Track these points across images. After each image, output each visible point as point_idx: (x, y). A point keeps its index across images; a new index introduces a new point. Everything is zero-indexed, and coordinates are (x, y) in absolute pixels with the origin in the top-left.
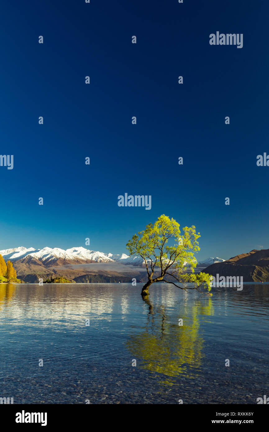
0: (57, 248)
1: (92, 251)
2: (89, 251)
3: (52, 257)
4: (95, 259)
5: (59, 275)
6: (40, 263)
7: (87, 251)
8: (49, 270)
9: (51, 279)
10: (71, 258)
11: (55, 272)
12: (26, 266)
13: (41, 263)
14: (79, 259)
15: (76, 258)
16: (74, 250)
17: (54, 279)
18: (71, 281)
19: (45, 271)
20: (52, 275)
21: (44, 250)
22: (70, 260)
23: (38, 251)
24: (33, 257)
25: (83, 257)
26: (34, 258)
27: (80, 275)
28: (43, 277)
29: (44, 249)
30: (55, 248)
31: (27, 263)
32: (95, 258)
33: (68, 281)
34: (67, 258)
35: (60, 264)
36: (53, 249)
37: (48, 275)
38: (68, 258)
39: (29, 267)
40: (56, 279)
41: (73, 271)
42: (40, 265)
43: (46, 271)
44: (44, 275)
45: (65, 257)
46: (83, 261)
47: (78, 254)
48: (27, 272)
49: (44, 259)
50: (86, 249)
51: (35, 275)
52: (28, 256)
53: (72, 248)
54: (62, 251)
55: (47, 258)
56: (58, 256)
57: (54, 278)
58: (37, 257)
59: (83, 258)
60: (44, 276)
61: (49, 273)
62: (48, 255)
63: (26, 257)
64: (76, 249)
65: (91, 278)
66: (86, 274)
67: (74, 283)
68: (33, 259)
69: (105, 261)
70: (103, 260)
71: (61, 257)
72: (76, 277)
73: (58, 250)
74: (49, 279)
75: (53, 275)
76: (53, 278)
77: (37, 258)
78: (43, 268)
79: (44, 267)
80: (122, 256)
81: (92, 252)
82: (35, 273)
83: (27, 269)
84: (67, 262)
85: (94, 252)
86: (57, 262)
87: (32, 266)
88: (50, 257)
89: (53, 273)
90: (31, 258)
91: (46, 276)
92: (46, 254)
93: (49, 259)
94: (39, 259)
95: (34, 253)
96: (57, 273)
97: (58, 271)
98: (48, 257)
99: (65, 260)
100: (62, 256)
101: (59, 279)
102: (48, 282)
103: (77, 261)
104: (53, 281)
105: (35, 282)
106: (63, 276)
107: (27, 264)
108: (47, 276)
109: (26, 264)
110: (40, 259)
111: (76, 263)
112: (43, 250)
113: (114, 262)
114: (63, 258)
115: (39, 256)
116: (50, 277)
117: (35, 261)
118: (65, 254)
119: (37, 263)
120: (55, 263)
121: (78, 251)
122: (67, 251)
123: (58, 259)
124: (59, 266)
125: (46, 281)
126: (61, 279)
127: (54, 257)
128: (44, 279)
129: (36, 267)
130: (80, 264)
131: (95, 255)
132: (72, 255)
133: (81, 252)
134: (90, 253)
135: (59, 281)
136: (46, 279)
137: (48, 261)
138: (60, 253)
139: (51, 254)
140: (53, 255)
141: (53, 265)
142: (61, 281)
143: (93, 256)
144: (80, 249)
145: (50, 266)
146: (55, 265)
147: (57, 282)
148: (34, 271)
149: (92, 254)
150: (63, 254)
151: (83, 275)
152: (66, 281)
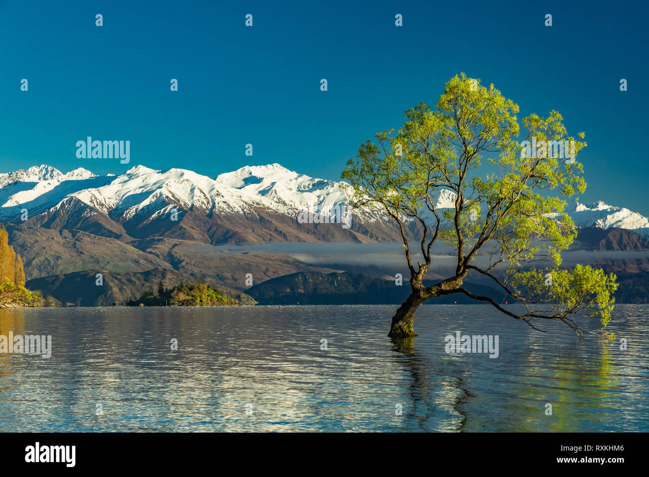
0: (179, 170)
1: (317, 180)
2: (305, 180)
3: (162, 202)
5: (192, 275)
6: (117, 228)
7: (300, 180)
8: (150, 256)
9: (161, 290)
10: (237, 207)
11: (176, 263)
12: (61, 240)
13: (121, 227)
14: (267, 213)
15: (256, 209)
16: (247, 176)
17: (172, 291)
18: (238, 297)
19: (136, 257)
20: (164, 276)
21: (131, 177)
22: (232, 217)
23: (107, 181)
24: (89, 203)
25: (284, 204)
26: (92, 209)
27: (271, 275)
28: (129, 281)
29: (128, 172)
30: (173, 170)
31: (65, 227)
33: (225, 300)
34: (220, 205)
35: (195, 233)
36: (163, 172)
37: (147, 275)
38: (225, 206)
39: (74, 245)
40: (180, 289)
42: (118, 237)
43: (141, 261)
44: (135, 274)
45: (214, 204)
46: (282, 217)
47: (263, 193)
48: (68, 264)
49: (132, 212)
50: (294, 174)
52: (70, 201)
53: (240, 170)
54: (202, 181)
55: (143, 209)
56: (184, 197)
57: (170, 288)
58: (102, 205)
59: (282, 209)
60: (134, 279)
61: (151, 267)
62: (145, 195)
63: (60, 204)
64: (257, 171)
65: (315, 284)
66: (294, 271)
67: (250, 304)
68: (87, 214)
69: (373, 220)
70: (363, 213)
71: (197, 204)
72: (259, 282)
73: (185, 177)
74: (151, 288)
75: (169, 276)
76: (168, 285)
77: (105, 210)
78: (130, 248)
79: (132, 243)
80: (440, 199)
81: (320, 185)
83: (66, 254)
84: (219, 222)
85: (327, 184)
86: (181, 224)
87: (86, 239)
88: (156, 202)
89: (167, 265)
90: (80, 207)
91: (142, 277)
92: (139, 191)
93: (149, 209)
94: (110, 213)
95: (93, 191)
96: (184, 267)
97: (187, 260)
98: (146, 203)
99: (211, 214)
100: (199, 200)
101: (191, 289)
102: (148, 303)
103: (262, 219)
104: (165, 297)
105: (100, 300)
106: (208, 280)
107: (66, 232)
108: (147, 281)
109: (61, 232)
110: (116, 213)
111: (254, 225)
112: (126, 178)
113: (406, 221)
114: (204, 207)
115: (113, 202)
116: (156, 280)
117: (98, 222)
118: (214, 192)
119: (105, 228)
120: (173, 229)
121: (264, 180)
122: (221, 182)
123: (186, 212)
124: (192, 238)
125: (138, 296)
126: (200, 291)
127: (168, 204)
128: (132, 290)
129: (99, 244)
130: (274, 230)
131: (331, 195)
132: (239, 194)
133: (273, 184)
134: (311, 187)
135: (190, 297)
136: (138, 291)
137: (145, 222)
138: (192, 190)
139: (158, 191)
140: (167, 197)
141: (167, 236)
142: (199, 299)
143: (322, 198)
144: (272, 174)
145: (157, 238)
146: (174, 236)
147: (182, 303)
148: (93, 260)
149: (318, 192)
150: (206, 192)
151: (286, 276)
152: (219, 296)
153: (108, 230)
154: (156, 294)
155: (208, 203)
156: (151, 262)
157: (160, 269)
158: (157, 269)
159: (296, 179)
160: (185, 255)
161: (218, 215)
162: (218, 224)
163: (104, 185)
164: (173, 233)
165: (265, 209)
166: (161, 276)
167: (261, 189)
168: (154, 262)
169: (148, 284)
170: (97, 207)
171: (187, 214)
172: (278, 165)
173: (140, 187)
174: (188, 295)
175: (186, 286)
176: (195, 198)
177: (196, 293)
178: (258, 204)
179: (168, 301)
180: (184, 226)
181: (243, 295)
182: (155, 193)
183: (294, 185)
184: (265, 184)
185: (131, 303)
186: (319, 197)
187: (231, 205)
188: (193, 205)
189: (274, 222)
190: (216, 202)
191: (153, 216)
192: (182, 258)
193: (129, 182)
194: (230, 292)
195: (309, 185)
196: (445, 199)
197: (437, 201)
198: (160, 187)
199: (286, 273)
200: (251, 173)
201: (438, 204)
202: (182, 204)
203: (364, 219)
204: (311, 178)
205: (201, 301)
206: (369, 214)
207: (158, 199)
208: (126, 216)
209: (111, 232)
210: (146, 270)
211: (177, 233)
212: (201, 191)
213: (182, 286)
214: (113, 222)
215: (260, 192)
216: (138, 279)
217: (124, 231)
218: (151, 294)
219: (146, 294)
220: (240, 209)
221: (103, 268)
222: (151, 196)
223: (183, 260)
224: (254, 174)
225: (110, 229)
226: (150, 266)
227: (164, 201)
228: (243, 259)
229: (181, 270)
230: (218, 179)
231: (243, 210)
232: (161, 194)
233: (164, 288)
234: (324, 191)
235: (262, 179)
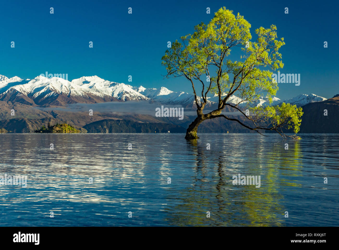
1: (112, 82)
2: (108, 82)
3: (49, 91)
4: (118, 95)
5: (61, 120)
6: (30, 101)
7: (105, 82)
8: (44, 112)
9: (49, 126)
10: (80, 93)
11: (55, 115)
12: (8, 106)
14: (92, 96)
15: (87, 94)
16: (84, 80)
17: (53, 126)
18: (80, 129)
19: (38, 113)
20: (50, 121)
21: (36, 80)
22: (78, 97)
24: (19, 91)
25: (99, 92)
26: (21, 93)
27: (93, 121)
28: (36, 122)
29: (36, 78)
31: (9, 100)
32: (118, 93)
33: (75, 130)
34: (73, 92)
35: (63, 103)
37: (43, 120)
38: (75, 93)
39: (13, 108)
40: (56, 126)
41: (82, 113)
42: (31, 104)
43: (41, 114)
44: (38, 120)
45: (70, 93)
46: (98, 97)
47: (91, 87)
48: (11, 115)
49: (37, 95)
50: (103, 80)
51: (23, 119)
52: (11, 90)
53: (81, 78)
54: (66, 83)
55: (42, 94)
56: (59, 90)
57: (52, 125)
58: (25, 92)
59: (98, 94)
60: (37, 122)
61: (44, 117)
62: (42, 88)
63: (7, 91)
64: (88, 78)
65: (111, 124)
66: (103, 119)
67: (85, 133)
68: (18, 95)
69: (134, 99)
70: (131, 96)
71: (64, 92)
72: (88, 123)
73: (59, 81)
74: (44, 125)
75: (52, 120)
76: (52, 124)
77: (26, 93)
79: (37, 107)
80: (161, 91)
81: (113, 85)
82: (22, 117)
84: (72, 99)
85: (116, 84)
86: (57, 100)
87: (18, 105)
88: (47, 91)
89: (51, 116)
90: (16, 92)
91: (41, 121)
92: (40, 86)
94: (28, 95)
95: (21, 85)
96: (58, 117)
97: (59, 114)
98: (43, 91)
99: (69, 96)
100: (64, 90)
101: (61, 126)
102: (44, 132)
103: (90, 98)
104: (50, 129)
105: (24, 130)
106: (68, 122)
107: (10, 102)
108: (43, 122)
109: (8, 102)
110: (30, 95)
111: (87, 100)
112: (35, 81)
113: (148, 99)
114: (66, 93)
115: (29, 90)
116: (47, 122)
117: (23, 99)
118: (71, 87)
119: (26, 101)
120: (54, 102)
121: (91, 82)
122: (73, 83)
123: (59, 95)
124: (61, 105)
125: (39, 128)
126: (65, 127)
127: (52, 92)
128: (37, 126)
129: (23, 107)
130: (94, 102)
131: (117, 89)
132: (80, 88)
133: (95, 84)
134: (109, 85)
135: (61, 129)
136: (39, 126)
137: (42, 99)
138: (62, 86)
139: (48, 86)
140: (51, 89)
141: (51, 104)
142: (64, 130)
143: (114, 90)
144: (94, 80)
145: (47, 105)
146: (54, 104)
147: (57, 132)
148: (21, 114)
149: (112, 87)
150: (67, 87)
151: (99, 121)
152: (73, 129)
153: (27, 102)
154: (47, 127)
155: (68, 91)
156: (45, 115)
157: (48, 118)
158: (47, 117)
159: (104, 82)
160: (59, 112)
161: (72, 96)
162: (72, 100)
163: (26, 83)
164: (54, 103)
165: (91, 94)
166: (49, 120)
167: (90, 86)
168: (46, 115)
169: (43, 124)
170: (23, 92)
171: (59, 96)
172: (97, 76)
173: (41, 85)
174: (60, 128)
175: (59, 125)
176: (63, 89)
177: (63, 127)
178: (88, 92)
179: (52, 131)
180: (58, 100)
181: (82, 128)
182: (46, 87)
183: (103, 84)
184: (91, 84)
185: (36, 131)
186: (113, 89)
187: (77, 92)
188: (62, 92)
189: (94, 99)
190: (71, 91)
191: (46, 96)
192: (57, 113)
193: (36, 82)
194: (77, 127)
195: (109, 84)
196: (163, 91)
197: (160, 92)
198: (48, 85)
199: (100, 120)
200: (85, 79)
201: (160, 93)
202: (58, 91)
203: (131, 98)
204: (109, 82)
205: (65, 131)
206: (133, 96)
207: (48, 89)
208: (35, 96)
209: (28, 102)
210: (43, 118)
211: (55, 103)
212: (65, 86)
213: (57, 124)
214: (30, 99)
215: (89, 87)
216: (39, 122)
217: (33, 102)
218: (45, 128)
219: (43, 128)
220: (81, 94)
221: (25, 117)
222: (45, 88)
223: (58, 114)
224: (87, 80)
225: (28, 101)
226: (44, 116)
227: (50, 90)
228: (82, 114)
229: (57, 118)
230: (72, 82)
231: (82, 94)
232: (49, 88)
233: (50, 125)
234: (115, 87)
235: (90, 82)
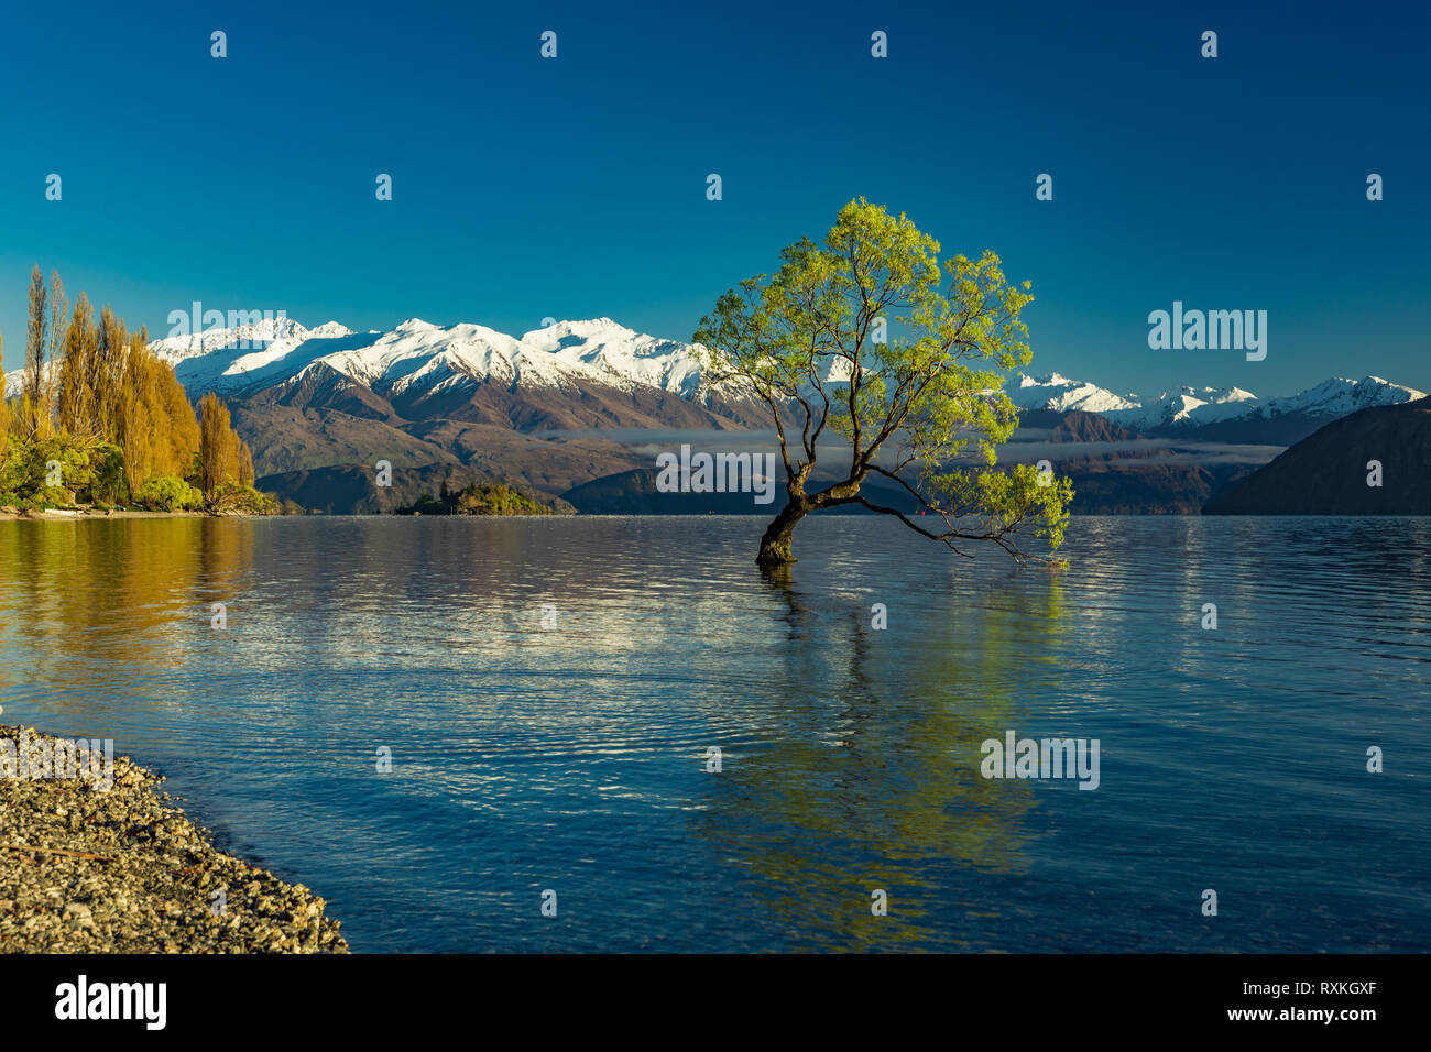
0: (470, 326)
1: (662, 341)
2: (646, 341)
3: (445, 371)
4: (684, 384)
5: (488, 472)
6: (383, 406)
7: (638, 341)
8: (430, 446)
9: (444, 494)
10: (551, 378)
11: (465, 456)
12: (304, 422)
13: (389, 405)
14: (593, 387)
15: (576, 381)
16: (565, 335)
17: (459, 494)
18: (552, 504)
19: (409, 446)
20: (448, 474)
21: (402, 335)
22: (543, 393)
23: (369, 341)
24: (344, 372)
25: (616, 374)
26: (349, 380)
27: (598, 473)
29: (399, 328)
30: (461, 326)
31: (311, 404)
32: (681, 377)
33: (533, 507)
34: (526, 374)
36: (447, 328)
37: (424, 472)
38: (534, 377)
39: (323, 430)
40: (470, 492)
41: (561, 448)
42: (384, 418)
43: (417, 453)
44: (408, 470)
45: (518, 374)
46: (613, 393)
47: (587, 358)
48: (316, 455)
49: (404, 383)
50: (631, 333)
51: (355, 470)
52: (316, 369)
53: (554, 327)
54: (501, 342)
55: (419, 379)
56: (477, 364)
57: (456, 490)
58: (362, 374)
59: (613, 382)
60: (406, 477)
61: (430, 461)
62: (423, 360)
63: (303, 372)
64: (578, 328)
66: (630, 468)
67: (569, 515)
68: (341, 386)
69: (739, 398)
70: (726, 389)
71: (495, 374)
72: (580, 483)
73: (478, 336)
74: (430, 489)
75: (455, 473)
76: (454, 486)
77: (366, 380)
78: (402, 434)
79: (404, 428)
80: (833, 369)
81: (666, 349)
82: (355, 462)
83: (311, 442)
84: (525, 399)
85: (676, 347)
86: (473, 402)
87: (341, 421)
88: (437, 371)
89: (453, 458)
90: (331, 377)
91: (418, 475)
92: (414, 355)
93: (428, 381)
94: (373, 385)
95: (350, 354)
96: (476, 461)
97: (480, 452)
98: (423, 371)
99: (514, 388)
100: (497, 369)
101: (486, 492)
102: (427, 511)
103: (585, 395)
104: (450, 503)
105: (359, 506)
106: (510, 478)
107: (311, 411)
108: (424, 480)
109: (304, 411)
110: (382, 385)
111: (574, 404)
112: (395, 336)
113: (786, 399)
114: (504, 378)
115: (377, 370)
116: (437, 480)
117: (356, 399)
118: (519, 357)
119: (366, 407)
120: (462, 409)
121: (589, 341)
122: (529, 343)
123: (479, 384)
124: (487, 421)
125: (413, 501)
126: (498, 495)
127: (454, 373)
128: (403, 493)
129: (358, 429)
130: (601, 409)
131: (681, 363)
132: (552, 360)
133: (601, 346)
134: (653, 350)
135: (485, 504)
136: (412, 494)
137: (422, 398)
138: (488, 354)
139: (441, 355)
140: (453, 364)
141: (453, 418)
142: (496, 506)
143: (668, 368)
144: (600, 333)
145: (438, 420)
146: (462, 418)
147: (474, 511)
148: (348, 450)
149: (663, 358)
150: (508, 359)
151: (618, 475)
152: (526, 502)
153: (370, 408)
154: (437, 498)
155: (510, 372)
156: (431, 454)
157: (443, 464)
158: (438, 463)
159: (633, 339)
160: (478, 445)
161: (523, 390)
162: (522, 402)
163: (365, 346)
164: (461, 413)
165: (589, 381)
166: (444, 473)
167: (584, 354)
168: (434, 453)
169: (427, 485)
170: (355, 376)
171: (481, 388)
172: (609, 320)
173: (416, 350)
174: (482, 499)
175: (480, 488)
176: (492, 365)
177: (492, 497)
178: (579, 374)
179: (454, 509)
180: (477, 404)
181: (558, 501)
182: (435, 358)
183: (630, 348)
184: (590, 347)
185: (402, 511)
186: (665, 364)
187: (542, 375)
188: (488, 375)
189: (601, 399)
190: (521, 371)
191: (433, 390)
192: (474, 449)
193: (399, 343)
194: (540, 497)
195: (651, 348)
196: (839, 368)
197: (829, 372)
198: (443, 350)
199: (620, 471)
200: (570, 331)
201: (830, 376)
202: (474, 373)
203: (727, 396)
204: (653, 338)
205: (500, 509)
206: (734, 388)
207: (441, 366)
208: (396, 388)
209: (374, 411)
210: (424, 465)
211: (467, 414)
212: (500, 356)
213: (473, 487)
214: (379, 398)
215: (582, 358)
216: (412, 477)
217: (392, 410)
218: (430, 498)
219: (424, 498)
220: (555, 382)
221: (363, 461)
222: (430, 362)
223: (475, 452)
224: (574, 333)
225: (373, 407)
226: (428, 460)
227: (448, 369)
228: (558, 451)
229: (472, 465)
230: (523, 339)
231: (558, 382)
232: (444, 360)
233: (449, 490)
234: (672, 357)
235: (586, 339)
